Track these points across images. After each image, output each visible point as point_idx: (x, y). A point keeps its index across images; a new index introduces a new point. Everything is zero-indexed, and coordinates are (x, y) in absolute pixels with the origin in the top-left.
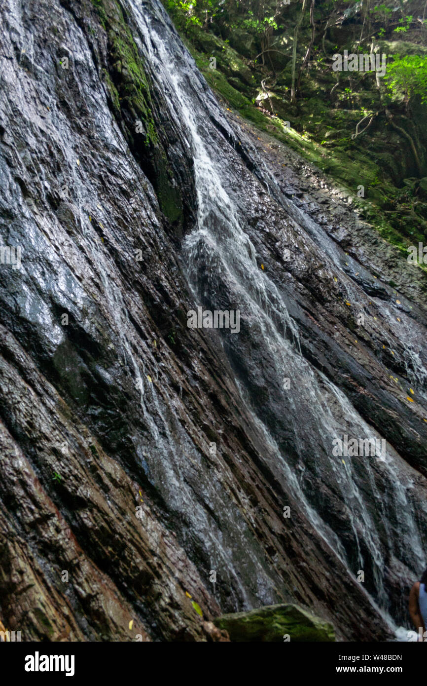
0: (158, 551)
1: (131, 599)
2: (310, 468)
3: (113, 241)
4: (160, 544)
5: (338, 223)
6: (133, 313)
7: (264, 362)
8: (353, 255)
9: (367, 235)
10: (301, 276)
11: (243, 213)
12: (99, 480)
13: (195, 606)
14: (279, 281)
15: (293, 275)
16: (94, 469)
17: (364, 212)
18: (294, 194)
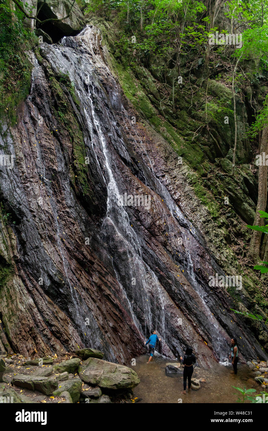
0: (72, 334)
1: (64, 345)
2: (135, 302)
3: (67, 244)
4: (73, 333)
5: (177, 189)
6: (72, 268)
7: (126, 266)
8: (179, 207)
9: (188, 194)
10: (147, 227)
12: (57, 319)
13: (78, 346)
14: (137, 230)
15: (144, 227)
16: (56, 317)
17: (191, 181)
18: (161, 176)
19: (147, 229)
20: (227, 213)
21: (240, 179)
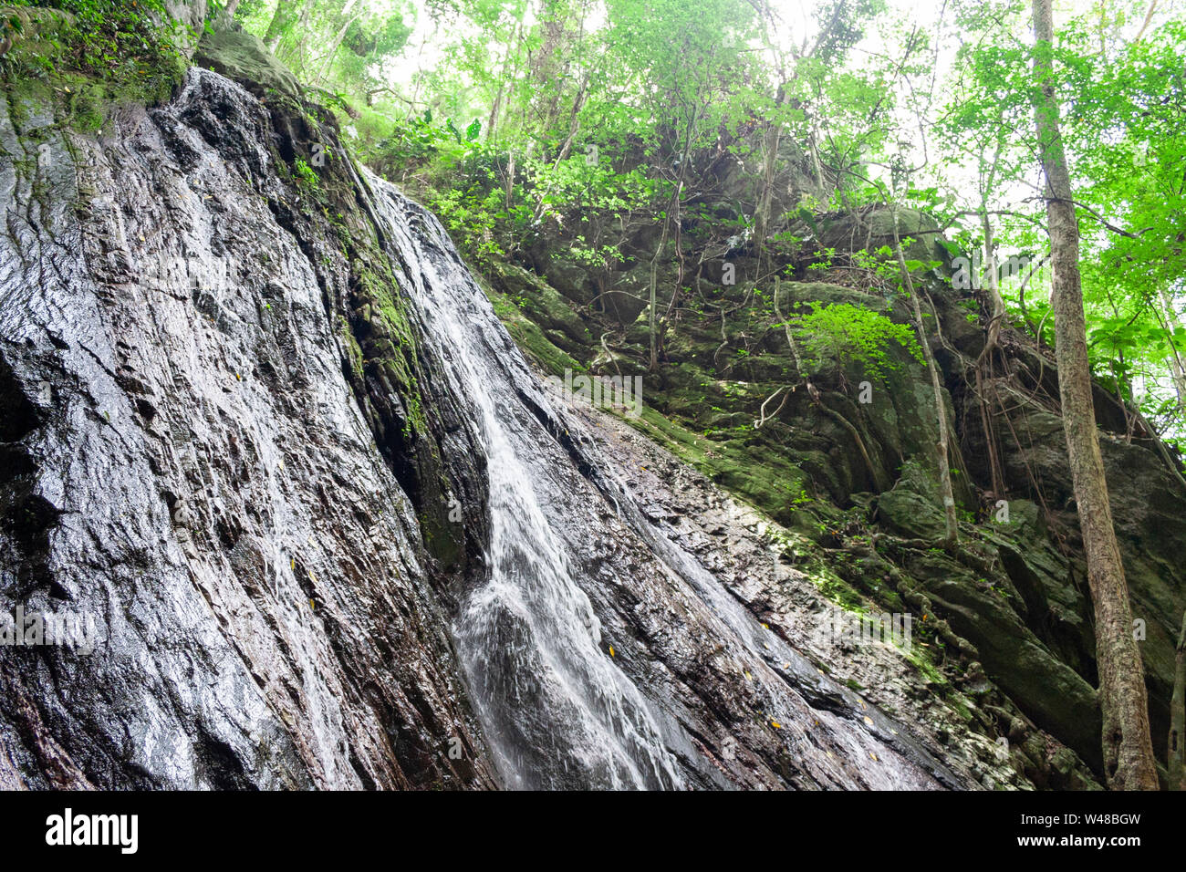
3: (331, 605)
5: (743, 568)
8: (775, 629)
9: (797, 591)
10: (684, 669)
11: (575, 551)
14: (645, 681)
17: (789, 550)
18: (664, 518)
19: (681, 677)
20: (966, 682)
21: (984, 552)
